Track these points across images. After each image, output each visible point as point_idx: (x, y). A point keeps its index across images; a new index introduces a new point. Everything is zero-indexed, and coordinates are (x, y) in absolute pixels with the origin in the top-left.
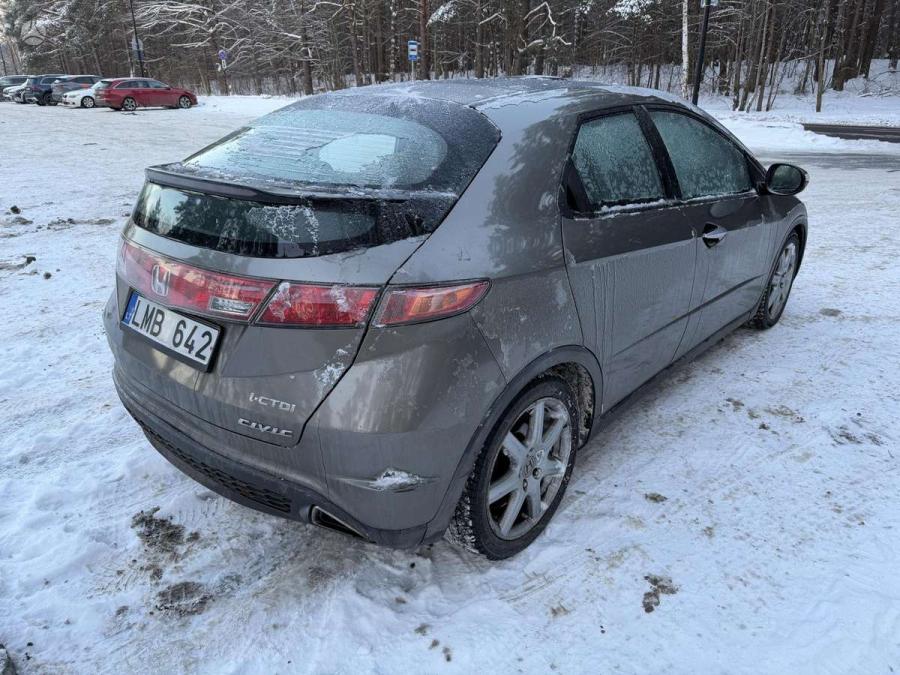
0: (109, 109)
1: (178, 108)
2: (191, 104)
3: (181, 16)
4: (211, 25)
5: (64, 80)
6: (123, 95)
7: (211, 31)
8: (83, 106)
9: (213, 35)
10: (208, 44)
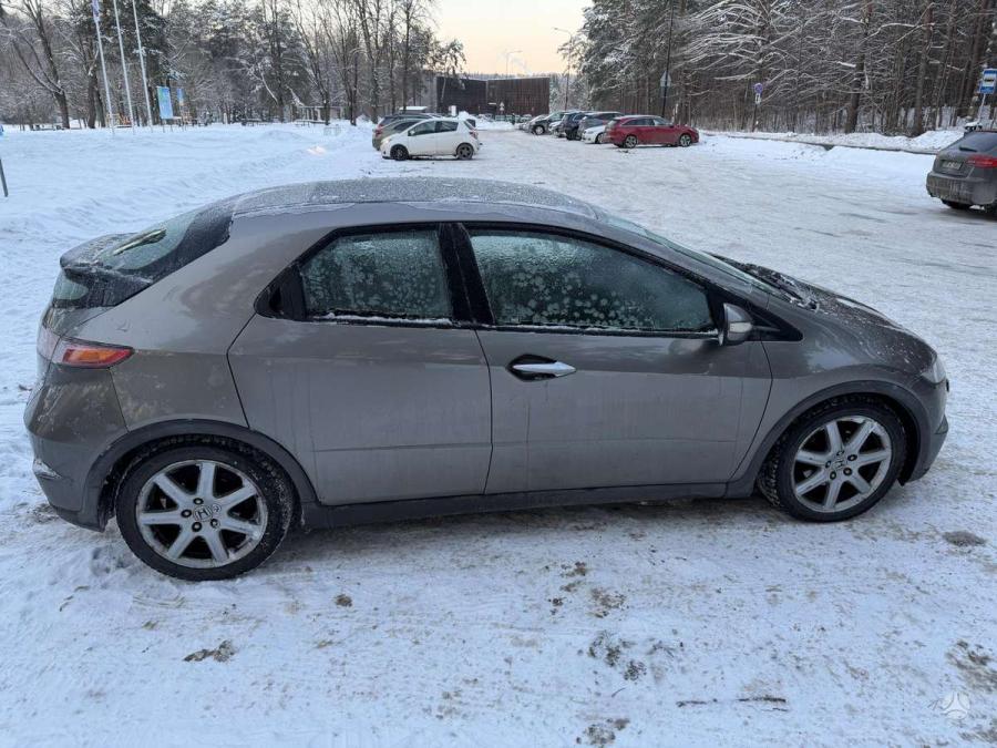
0: (612, 145)
1: (675, 146)
2: (691, 142)
3: (731, 47)
4: (761, 55)
5: (590, 117)
6: (627, 133)
7: (760, 61)
8: (597, 142)
9: (761, 66)
10: (754, 76)
